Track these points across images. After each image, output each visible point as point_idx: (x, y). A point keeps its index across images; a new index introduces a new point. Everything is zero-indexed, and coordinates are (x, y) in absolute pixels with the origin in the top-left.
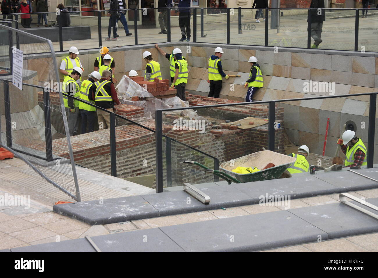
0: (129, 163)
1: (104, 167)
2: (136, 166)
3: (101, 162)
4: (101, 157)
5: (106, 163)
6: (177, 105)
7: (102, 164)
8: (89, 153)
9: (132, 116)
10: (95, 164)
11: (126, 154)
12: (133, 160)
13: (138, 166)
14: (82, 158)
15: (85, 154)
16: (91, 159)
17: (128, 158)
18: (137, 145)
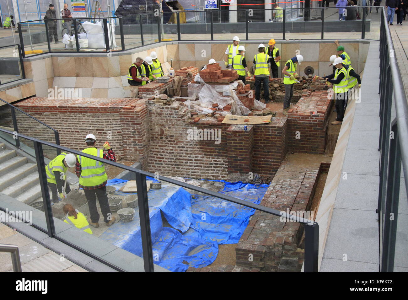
0: (99, 123)
1: (80, 122)
2: (102, 127)
3: (79, 118)
4: (80, 114)
5: (82, 119)
6: (227, 93)
7: (79, 119)
8: (71, 109)
9: (144, 92)
10: (75, 118)
11: (99, 117)
12: (102, 122)
13: (104, 127)
14: (66, 112)
15: (68, 109)
16: (72, 114)
17: (99, 120)
18: (109, 112)
